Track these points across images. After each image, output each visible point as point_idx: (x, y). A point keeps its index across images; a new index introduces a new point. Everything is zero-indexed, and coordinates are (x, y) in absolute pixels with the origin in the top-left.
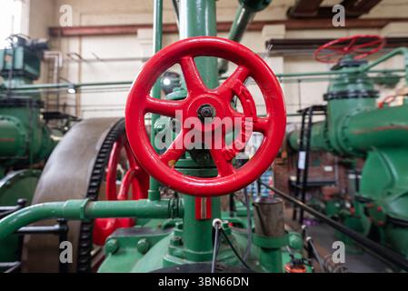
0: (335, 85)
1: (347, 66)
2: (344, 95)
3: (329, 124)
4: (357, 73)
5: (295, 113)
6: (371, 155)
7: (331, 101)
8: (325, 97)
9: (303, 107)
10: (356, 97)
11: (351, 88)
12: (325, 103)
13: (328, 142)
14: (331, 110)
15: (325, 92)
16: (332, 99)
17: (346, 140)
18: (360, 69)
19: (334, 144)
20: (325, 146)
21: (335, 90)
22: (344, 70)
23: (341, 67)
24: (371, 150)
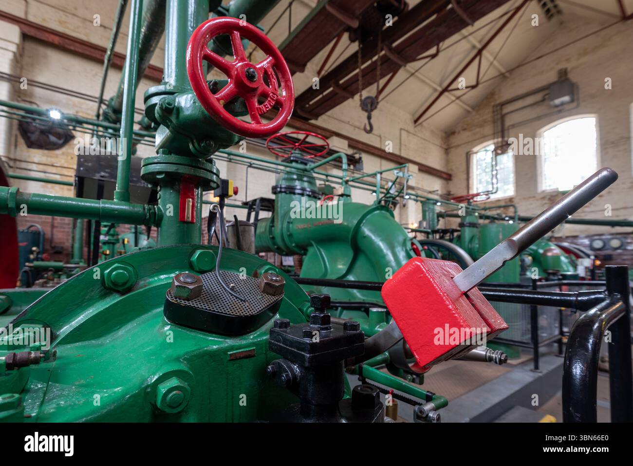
0: (284, 179)
1: (296, 162)
2: (291, 190)
3: (275, 220)
4: (305, 170)
5: (240, 204)
6: (311, 250)
7: (280, 195)
8: (275, 190)
9: (250, 199)
10: (302, 195)
11: (298, 185)
12: (273, 197)
13: (273, 238)
14: (279, 205)
15: (274, 184)
16: (281, 192)
17: (290, 235)
18: (308, 167)
19: (279, 240)
20: (270, 244)
21: (284, 184)
22: (294, 164)
23: (292, 162)
24: (311, 245)
